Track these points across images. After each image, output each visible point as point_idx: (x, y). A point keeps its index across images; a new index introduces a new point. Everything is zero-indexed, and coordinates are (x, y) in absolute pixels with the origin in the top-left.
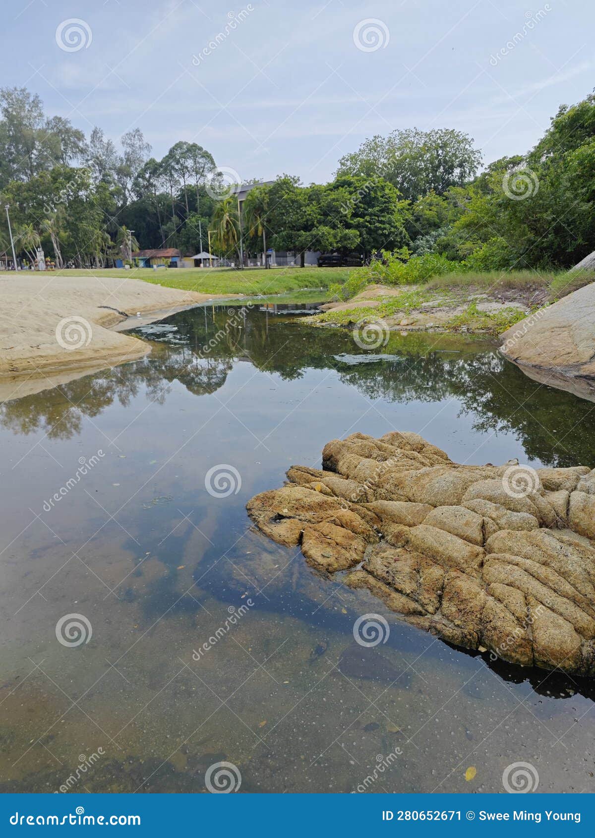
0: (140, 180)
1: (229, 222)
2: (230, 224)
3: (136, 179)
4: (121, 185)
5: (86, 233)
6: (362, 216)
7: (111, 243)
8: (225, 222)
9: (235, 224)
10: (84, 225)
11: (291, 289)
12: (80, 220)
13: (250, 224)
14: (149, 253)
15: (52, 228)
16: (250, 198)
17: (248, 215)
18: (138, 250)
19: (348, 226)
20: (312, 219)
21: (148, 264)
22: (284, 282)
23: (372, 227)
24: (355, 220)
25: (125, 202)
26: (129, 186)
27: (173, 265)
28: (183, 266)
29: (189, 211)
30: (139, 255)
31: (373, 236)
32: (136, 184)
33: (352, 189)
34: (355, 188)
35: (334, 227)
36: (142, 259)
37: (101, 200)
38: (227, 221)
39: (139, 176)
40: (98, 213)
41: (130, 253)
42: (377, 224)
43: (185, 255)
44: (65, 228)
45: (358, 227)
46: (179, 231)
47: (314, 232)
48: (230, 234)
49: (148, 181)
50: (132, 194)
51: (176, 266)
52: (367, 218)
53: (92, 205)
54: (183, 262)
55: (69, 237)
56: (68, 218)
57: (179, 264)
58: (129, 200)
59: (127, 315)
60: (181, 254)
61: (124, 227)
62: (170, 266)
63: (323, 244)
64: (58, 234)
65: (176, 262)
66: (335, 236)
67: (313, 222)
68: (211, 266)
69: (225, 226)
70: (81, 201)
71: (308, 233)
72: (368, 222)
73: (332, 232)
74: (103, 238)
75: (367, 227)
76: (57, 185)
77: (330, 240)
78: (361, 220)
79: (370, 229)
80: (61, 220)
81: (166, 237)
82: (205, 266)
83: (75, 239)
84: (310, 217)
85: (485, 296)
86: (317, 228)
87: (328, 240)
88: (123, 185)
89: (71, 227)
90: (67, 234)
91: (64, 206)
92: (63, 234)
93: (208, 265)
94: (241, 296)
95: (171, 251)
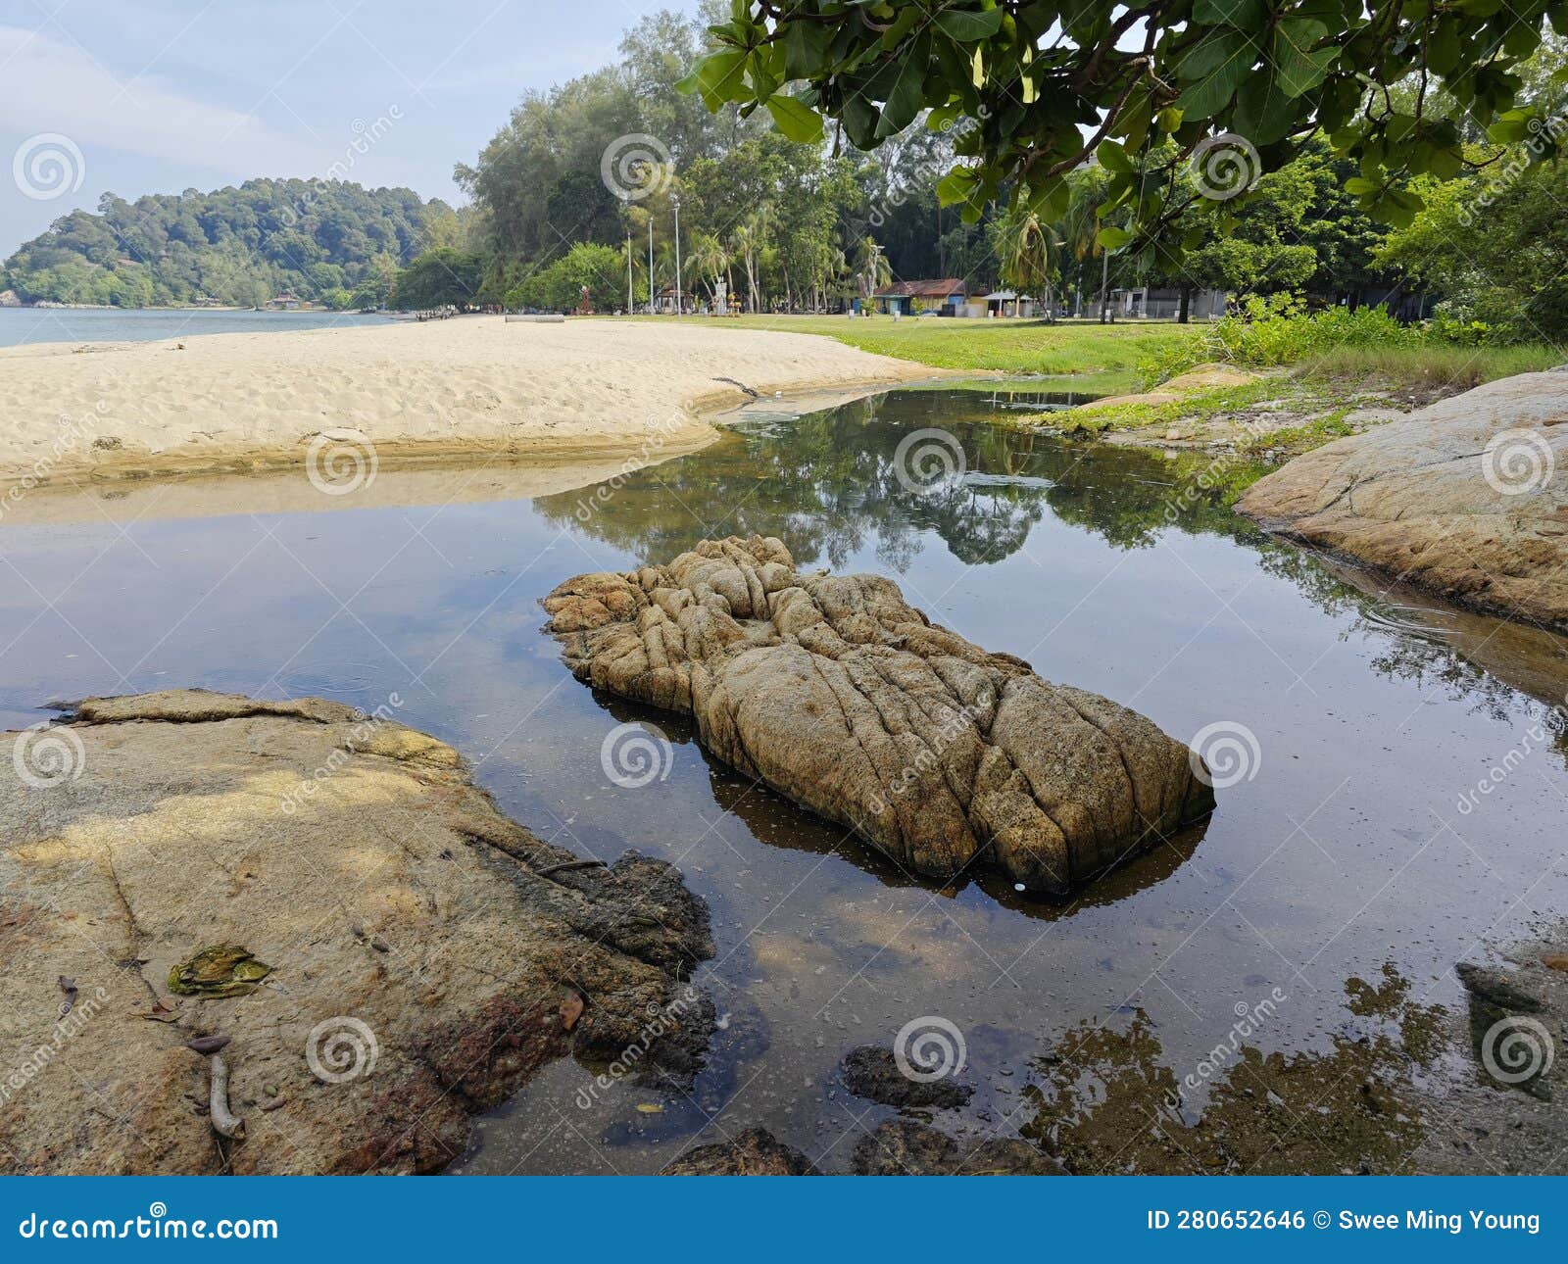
0: (915, 147)
1: (1037, 233)
2: (1038, 235)
3: (908, 147)
4: (880, 160)
5: (803, 247)
6: (1334, 215)
7: (843, 267)
8: (1025, 231)
9: (1047, 235)
10: (802, 236)
11: (1118, 367)
12: (796, 225)
13: (1079, 234)
14: (910, 288)
15: (748, 242)
16: (1086, 182)
17: (1076, 218)
18: (889, 282)
19: (1291, 238)
20: (1209, 223)
21: (906, 308)
22: (1109, 350)
23: (1355, 238)
24: (1314, 225)
25: (883, 192)
26: (894, 161)
27: (948, 311)
28: (965, 315)
29: (997, 206)
30: (891, 291)
31: (1353, 259)
32: (905, 157)
33: (1318, 159)
34: (1327, 155)
35: (1258, 238)
36: (896, 299)
37: (836, 190)
38: (1032, 230)
39: (913, 141)
40: (828, 214)
41: (873, 286)
42: (1368, 234)
43: (971, 292)
44: (771, 241)
45: (1314, 240)
46: (970, 245)
47: (1209, 251)
48: (1036, 253)
49: (929, 151)
50: (899, 176)
51: (953, 314)
52: (1345, 221)
53: (820, 198)
54: (967, 305)
55: (777, 257)
56: (778, 223)
57: (959, 309)
58: (892, 186)
59: (755, 395)
60: (968, 291)
61: (870, 239)
62: (940, 314)
63: (1227, 275)
64: (757, 253)
65: (953, 306)
66: (1256, 261)
67: (1211, 230)
68: (1017, 315)
69: (1025, 238)
70: (804, 194)
71: (1196, 253)
72: (1343, 228)
73: (1250, 249)
74: (831, 260)
75: (1341, 239)
76: (767, 164)
77: (1243, 268)
78: (1329, 225)
79: (1348, 244)
80: (766, 227)
81: (948, 257)
82: (1004, 314)
83: (786, 260)
84: (1206, 220)
85: (1382, 396)
86: (1218, 241)
87: (1238, 267)
88: (883, 158)
89: (782, 238)
90: (774, 251)
91: (772, 201)
92: (768, 253)
93: (1009, 313)
94: (997, 375)
95: (951, 285)
